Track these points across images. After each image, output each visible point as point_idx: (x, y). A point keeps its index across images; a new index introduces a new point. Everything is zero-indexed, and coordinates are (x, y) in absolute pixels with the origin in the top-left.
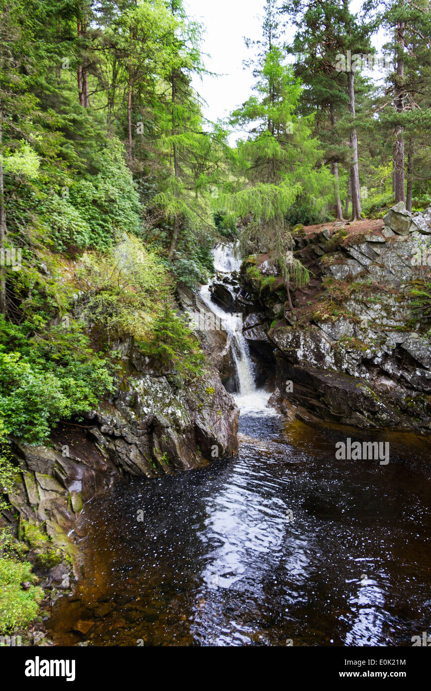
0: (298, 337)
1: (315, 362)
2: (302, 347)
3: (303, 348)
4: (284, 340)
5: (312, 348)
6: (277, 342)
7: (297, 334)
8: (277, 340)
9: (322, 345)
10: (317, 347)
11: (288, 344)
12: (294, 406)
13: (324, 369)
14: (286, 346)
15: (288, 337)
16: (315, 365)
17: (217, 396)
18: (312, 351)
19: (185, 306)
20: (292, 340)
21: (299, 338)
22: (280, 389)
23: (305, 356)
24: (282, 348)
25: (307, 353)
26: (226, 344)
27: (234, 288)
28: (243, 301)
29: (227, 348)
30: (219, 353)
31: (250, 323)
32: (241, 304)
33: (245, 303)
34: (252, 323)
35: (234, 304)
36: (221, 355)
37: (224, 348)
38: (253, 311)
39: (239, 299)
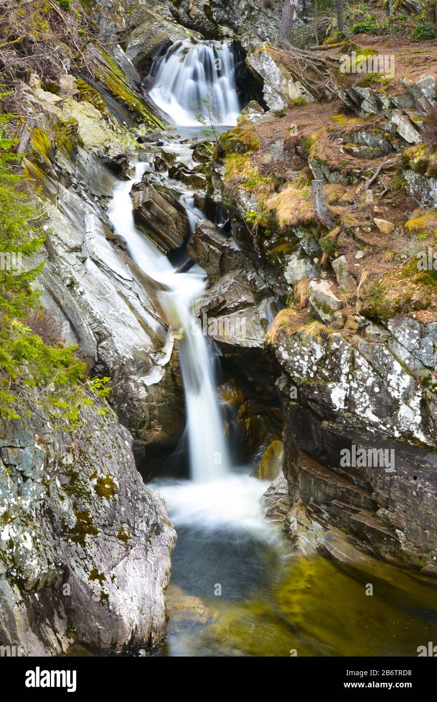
0: (336, 354)
1: (374, 419)
2: (343, 378)
3: (348, 382)
4: (302, 357)
5: (369, 382)
6: (286, 362)
7: (335, 346)
8: (285, 355)
9: (392, 378)
10: (382, 382)
11: (310, 368)
12: (315, 523)
13: (394, 438)
14: (308, 373)
15: (312, 352)
16: (373, 425)
17: (125, 501)
18: (370, 390)
19: (60, 251)
20: (323, 359)
21: (338, 358)
22: (286, 477)
23: (349, 400)
24: (297, 375)
25: (357, 396)
26: (162, 354)
27: (195, 196)
28: (213, 239)
29: (163, 365)
30: (142, 378)
31: (226, 299)
32: (209, 247)
33: (219, 245)
34: (231, 300)
35: (191, 244)
36: (145, 383)
37: (155, 364)
38: (237, 267)
39: (205, 231)
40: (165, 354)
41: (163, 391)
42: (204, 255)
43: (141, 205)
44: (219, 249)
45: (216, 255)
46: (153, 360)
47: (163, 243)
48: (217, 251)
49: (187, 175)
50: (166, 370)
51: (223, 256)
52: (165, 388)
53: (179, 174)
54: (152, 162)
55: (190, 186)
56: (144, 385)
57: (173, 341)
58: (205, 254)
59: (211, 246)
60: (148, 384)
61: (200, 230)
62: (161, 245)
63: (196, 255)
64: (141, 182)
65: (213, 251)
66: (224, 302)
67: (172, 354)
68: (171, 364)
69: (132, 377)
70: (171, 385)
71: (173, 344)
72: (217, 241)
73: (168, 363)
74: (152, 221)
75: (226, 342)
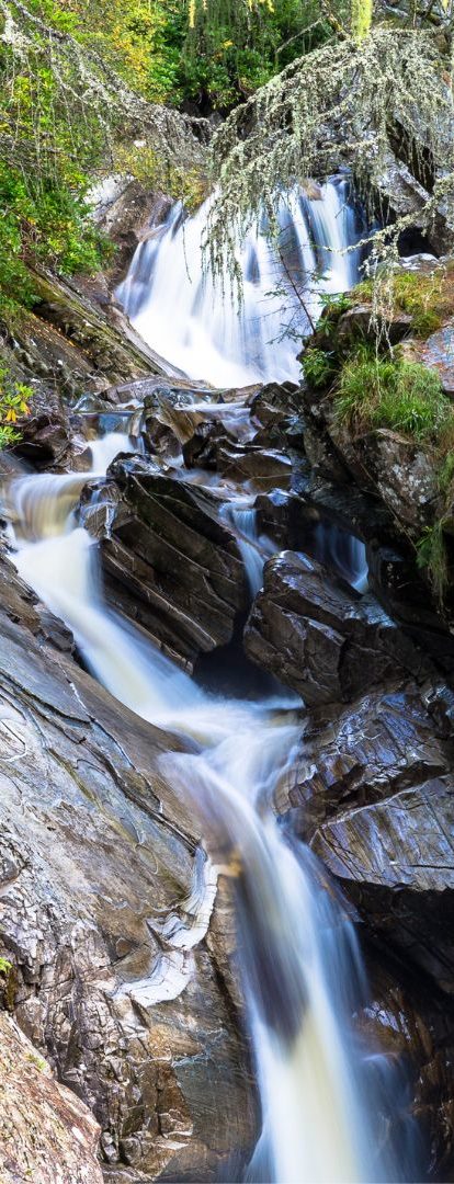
26: (185, 919)
27: (259, 503)
28: (317, 602)
29: (188, 948)
30: (127, 987)
31: (364, 761)
32: (305, 625)
33: (335, 618)
34: (376, 763)
35: (255, 623)
36: (138, 999)
37: (164, 948)
38: (389, 673)
39: (291, 582)
40: (192, 917)
41: (192, 1023)
42: (293, 650)
43: (108, 537)
44: (334, 628)
45: (328, 644)
46: (156, 936)
47: (175, 638)
48: (331, 634)
49: (235, 456)
50: (198, 961)
51: (346, 647)
52: (197, 1013)
53: (213, 453)
54: (136, 434)
55: (246, 485)
56: (137, 1008)
57: (214, 881)
58: (296, 645)
59: (312, 623)
60: (145, 1003)
61: (278, 580)
62: (172, 645)
63: (271, 651)
64: (108, 481)
65: (320, 635)
66: (358, 770)
67: (212, 918)
68: (210, 944)
69: (101, 984)
70: (215, 1005)
71: (214, 889)
72: (326, 608)
73: (203, 942)
74: (142, 578)
75: (370, 879)
